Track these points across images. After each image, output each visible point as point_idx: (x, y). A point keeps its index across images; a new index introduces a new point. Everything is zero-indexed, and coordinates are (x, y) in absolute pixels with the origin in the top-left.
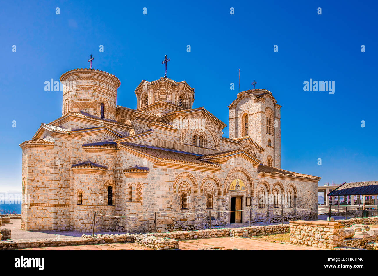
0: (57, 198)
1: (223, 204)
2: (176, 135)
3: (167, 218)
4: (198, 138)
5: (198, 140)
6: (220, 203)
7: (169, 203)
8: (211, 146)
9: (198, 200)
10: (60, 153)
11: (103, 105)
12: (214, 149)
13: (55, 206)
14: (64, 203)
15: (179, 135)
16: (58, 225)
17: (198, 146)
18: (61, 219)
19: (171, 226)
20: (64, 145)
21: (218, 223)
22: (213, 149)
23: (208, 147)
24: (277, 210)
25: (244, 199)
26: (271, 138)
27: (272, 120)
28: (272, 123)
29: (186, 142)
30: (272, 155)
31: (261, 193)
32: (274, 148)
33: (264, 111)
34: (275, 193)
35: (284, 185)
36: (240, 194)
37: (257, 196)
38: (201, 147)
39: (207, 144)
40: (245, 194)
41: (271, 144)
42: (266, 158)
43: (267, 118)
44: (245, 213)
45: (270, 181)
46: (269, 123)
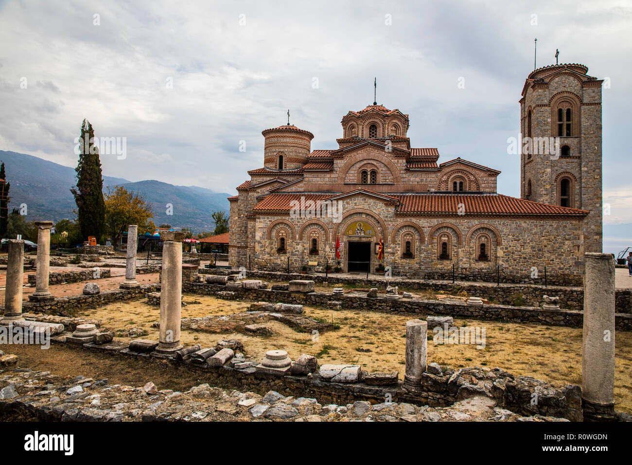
0: (240, 241)
1: (331, 250)
2: (333, 176)
3: (261, 260)
4: (369, 173)
5: (369, 177)
6: (328, 249)
7: (261, 247)
8: (388, 181)
9: (296, 245)
10: (242, 205)
11: (281, 157)
12: (392, 183)
13: (239, 247)
14: (245, 245)
15: (336, 176)
16: (240, 263)
17: (369, 182)
18: (242, 258)
19: (264, 267)
20: (245, 199)
21: (322, 269)
22: (390, 183)
23: (381, 183)
24: (446, 262)
25: (372, 246)
26: (570, 142)
27: (574, 111)
28: (574, 116)
29: (347, 181)
30: (572, 171)
31: (408, 238)
32: (579, 157)
33: (546, 102)
34: (445, 239)
35: (461, 228)
36: (364, 240)
37: (394, 242)
38: (374, 183)
39: (380, 179)
40: (374, 240)
41: (572, 153)
42: (554, 177)
43: (560, 111)
44: (375, 263)
45: (423, 223)
46: (565, 118)
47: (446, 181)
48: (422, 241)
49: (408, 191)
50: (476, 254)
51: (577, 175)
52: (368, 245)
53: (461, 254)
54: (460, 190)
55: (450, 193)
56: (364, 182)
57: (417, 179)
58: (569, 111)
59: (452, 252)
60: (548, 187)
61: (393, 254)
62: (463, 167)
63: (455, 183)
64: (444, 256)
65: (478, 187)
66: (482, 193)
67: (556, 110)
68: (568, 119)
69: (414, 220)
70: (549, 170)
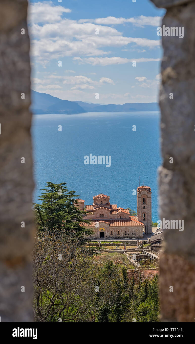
1: (96, 234)
4: (102, 215)
12: (107, 217)
15: (94, 215)
24: (119, 235)
25: (105, 233)
26: (145, 205)
27: (146, 198)
28: (146, 200)
29: (97, 217)
30: (146, 212)
31: (112, 231)
32: (147, 209)
33: (140, 197)
34: (119, 231)
35: (122, 228)
36: (103, 232)
37: (109, 232)
38: (103, 217)
39: (104, 216)
40: (105, 232)
41: (146, 208)
42: (142, 213)
43: (143, 198)
44: (105, 235)
45: (114, 228)
46: (144, 200)
47: (119, 216)
48: (114, 231)
49: (111, 219)
50: (125, 233)
51: (147, 213)
52: (104, 233)
53: (122, 233)
54: (122, 218)
55: (120, 219)
56: (101, 217)
57: (113, 216)
58: (145, 198)
59: (120, 233)
60: (141, 216)
61: (109, 234)
62: (122, 213)
63: (121, 217)
64: (119, 234)
65: (125, 217)
66: (126, 219)
67: (142, 198)
68: (145, 200)
69: (113, 227)
70: (141, 212)
